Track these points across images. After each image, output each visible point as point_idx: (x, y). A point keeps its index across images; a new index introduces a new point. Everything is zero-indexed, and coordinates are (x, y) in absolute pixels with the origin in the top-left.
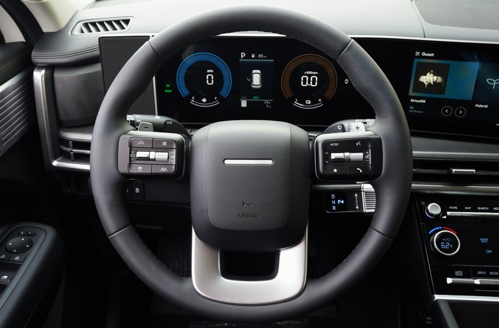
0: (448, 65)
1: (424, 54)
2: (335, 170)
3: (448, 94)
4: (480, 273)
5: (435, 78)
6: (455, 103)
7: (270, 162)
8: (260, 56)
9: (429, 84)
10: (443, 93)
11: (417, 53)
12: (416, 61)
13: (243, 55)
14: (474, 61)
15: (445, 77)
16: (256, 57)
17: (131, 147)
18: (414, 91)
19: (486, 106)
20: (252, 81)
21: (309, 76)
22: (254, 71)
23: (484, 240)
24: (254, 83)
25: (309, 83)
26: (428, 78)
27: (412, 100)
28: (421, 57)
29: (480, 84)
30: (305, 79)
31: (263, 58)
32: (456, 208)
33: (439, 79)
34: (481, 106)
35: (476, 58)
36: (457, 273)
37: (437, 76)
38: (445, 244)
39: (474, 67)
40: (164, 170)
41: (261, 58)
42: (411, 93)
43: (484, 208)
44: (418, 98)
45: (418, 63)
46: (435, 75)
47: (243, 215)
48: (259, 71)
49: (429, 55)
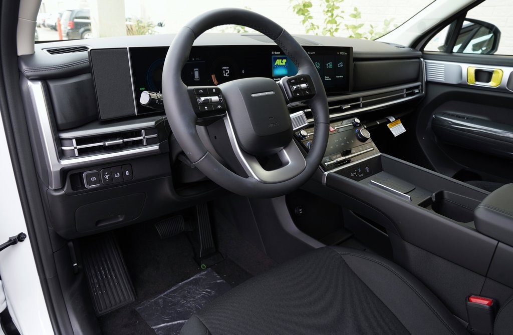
1: (276, 53)
2: (298, 94)
7: (272, 92)
8: (197, 59)
12: (273, 57)
16: (195, 60)
20: (194, 76)
22: (195, 69)
24: (196, 78)
28: (274, 54)
31: (199, 61)
40: (219, 107)
41: (198, 61)
42: (273, 75)
48: (197, 69)
49: (277, 53)
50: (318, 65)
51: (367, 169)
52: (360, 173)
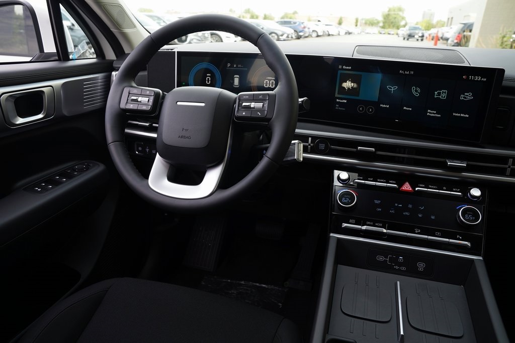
0: (361, 75)
1: (344, 67)
2: (244, 113)
3: (362, 97)
4: (369, 223)
5: (352, 84)
6: (367, 103)
7: (203, 105)
8: (239, 66)
9: (349, 88)
10: (358, 95)
11: (340, 67)
12: (339, 72)
13: (229, 65)
14: (378, 72)
15: (359, 84)
16: (237, 67)
17: (129, 93)
18: (338, 94)
19: (388, 106)
20: (234, 82)
21: (270, 80)
22: (235, 76)
23: (376, 202)
24: (235, 84)
25: (269, 85)
26: (348, 85)
27: (338, 100)
28: (342, 69)
29: (383, 90)
30: (267, 82)
31: (241, 68)
32: (362, 178)
33: (355, 86)
34: (384, 106)
35: (379, 70)
36: (351, 221)
37: (354, 83)
38: (346, 199)
39: (378, 77)
40: (144, 108)
41: (240, 68)
42: (337, 95)
43: (382, 180)
44: (342, 99)
45: (341, 74)
46: (352, 82)
47: (182, 137)
48: (238, 76)
49: (347, 68)
50: (416, 91)
51: (421, 266)
52: (400, 265)
